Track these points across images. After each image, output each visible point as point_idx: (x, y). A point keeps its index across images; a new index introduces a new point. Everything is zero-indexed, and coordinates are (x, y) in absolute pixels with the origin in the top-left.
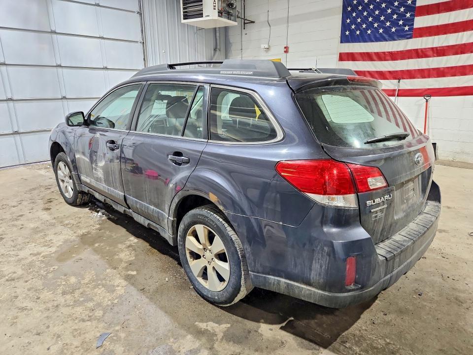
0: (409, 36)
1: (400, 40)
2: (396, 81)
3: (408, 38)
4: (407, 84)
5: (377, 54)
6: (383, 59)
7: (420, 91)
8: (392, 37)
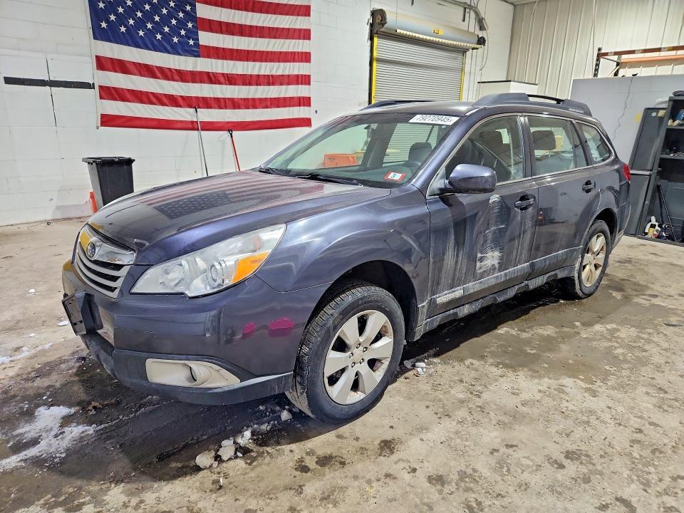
0: (196, 54)
1: (186, 56)
2: (192, 110)
3: (196, 56)
4: (205, 115)
5: (161, 69)
6: (170, 78)
7: (220, 125)
8: (174, 50)
